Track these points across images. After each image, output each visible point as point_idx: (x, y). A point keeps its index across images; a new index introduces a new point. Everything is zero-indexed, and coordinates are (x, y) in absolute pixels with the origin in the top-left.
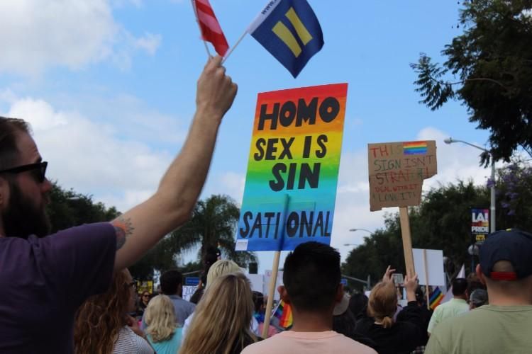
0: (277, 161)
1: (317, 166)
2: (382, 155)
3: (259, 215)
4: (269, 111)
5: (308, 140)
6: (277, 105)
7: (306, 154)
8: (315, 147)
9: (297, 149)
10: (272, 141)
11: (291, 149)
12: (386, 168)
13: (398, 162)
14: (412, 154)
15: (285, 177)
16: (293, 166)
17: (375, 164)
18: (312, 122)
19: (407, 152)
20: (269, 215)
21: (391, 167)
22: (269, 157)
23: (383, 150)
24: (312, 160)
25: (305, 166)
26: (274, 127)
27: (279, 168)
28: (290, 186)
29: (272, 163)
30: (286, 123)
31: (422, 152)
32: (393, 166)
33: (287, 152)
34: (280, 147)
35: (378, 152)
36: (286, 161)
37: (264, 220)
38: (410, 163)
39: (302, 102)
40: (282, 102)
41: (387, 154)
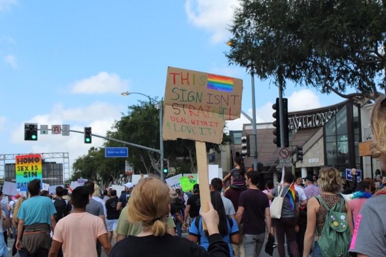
0: (25, 171)
1: (36, 172)
2: (182, 83)
3: (22, 184)
4: (20, 160)
5: (32, 167)
6: (22, 159)
7: (32, 169)
8: (34, 168)
9: (30, 168)
10: (22, 167)
11: (28, 168)
12: (185, 99)
13: (199, 95)
14: (216, 89)
15: (28, 175)
16: (29, 173)
17: (173, 91)
18: (33, 162)
19: (211, 86)
20: (25, 183)
21: (191, 99)
22: (22, 170)
23: (185, 76)
24: (34, 171)
25: (33, 173)
26: (22, 163)
27: (25, 173)
28: (29, 176)
29: (23, 172)
30: (25, 163)
31: (227, 89)
32: (194, 98)
33: (27, 169)
34: (25, 169)
35: (178, 78)
36: (27, 171)
37: (24, 184)
38: (213, 99)
39: (29, 158)
40: (23, 158)
41: (188, 83)
